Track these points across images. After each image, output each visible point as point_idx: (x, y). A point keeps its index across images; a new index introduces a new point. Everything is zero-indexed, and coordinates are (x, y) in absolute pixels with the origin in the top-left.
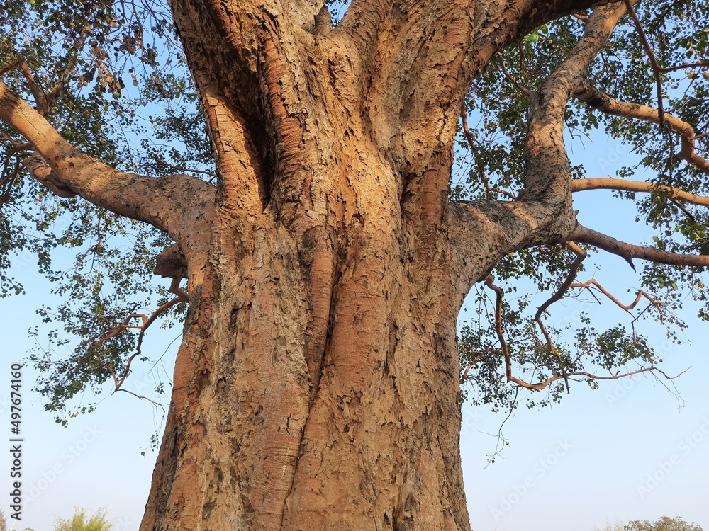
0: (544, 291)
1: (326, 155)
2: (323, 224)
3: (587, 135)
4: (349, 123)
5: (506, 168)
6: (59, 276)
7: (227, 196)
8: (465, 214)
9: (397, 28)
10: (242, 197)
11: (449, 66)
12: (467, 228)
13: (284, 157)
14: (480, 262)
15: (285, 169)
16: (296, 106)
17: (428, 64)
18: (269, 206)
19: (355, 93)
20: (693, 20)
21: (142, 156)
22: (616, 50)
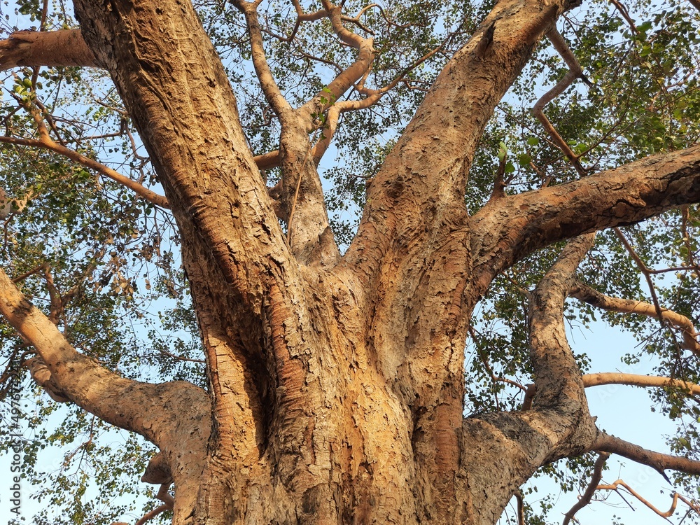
0: (568, 491)
1: (329, 396)
2: (327, 482)
3: (587, 327)
4: (354, 356)
5: (510, 357)
6: (42, 479)
7: (220, 445)
8: (479, 433)
9: (398, 260)
10: (237, 444)
11: (452, 294)
12: (483, 448)
13: (285, 401)
14: (502, 491)
15: (286, 415)
16: (299, 347)
17: (431, 292)
18: (266, 455)
19: (359, 325)
20: (663, 220)
21: (147, 347)
22: (598, 246)
